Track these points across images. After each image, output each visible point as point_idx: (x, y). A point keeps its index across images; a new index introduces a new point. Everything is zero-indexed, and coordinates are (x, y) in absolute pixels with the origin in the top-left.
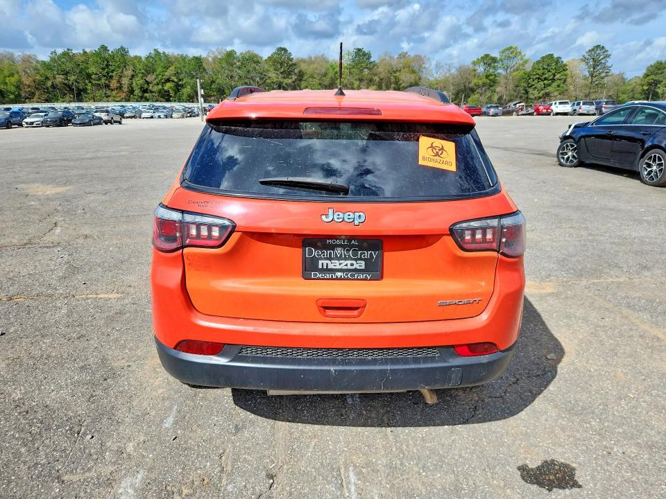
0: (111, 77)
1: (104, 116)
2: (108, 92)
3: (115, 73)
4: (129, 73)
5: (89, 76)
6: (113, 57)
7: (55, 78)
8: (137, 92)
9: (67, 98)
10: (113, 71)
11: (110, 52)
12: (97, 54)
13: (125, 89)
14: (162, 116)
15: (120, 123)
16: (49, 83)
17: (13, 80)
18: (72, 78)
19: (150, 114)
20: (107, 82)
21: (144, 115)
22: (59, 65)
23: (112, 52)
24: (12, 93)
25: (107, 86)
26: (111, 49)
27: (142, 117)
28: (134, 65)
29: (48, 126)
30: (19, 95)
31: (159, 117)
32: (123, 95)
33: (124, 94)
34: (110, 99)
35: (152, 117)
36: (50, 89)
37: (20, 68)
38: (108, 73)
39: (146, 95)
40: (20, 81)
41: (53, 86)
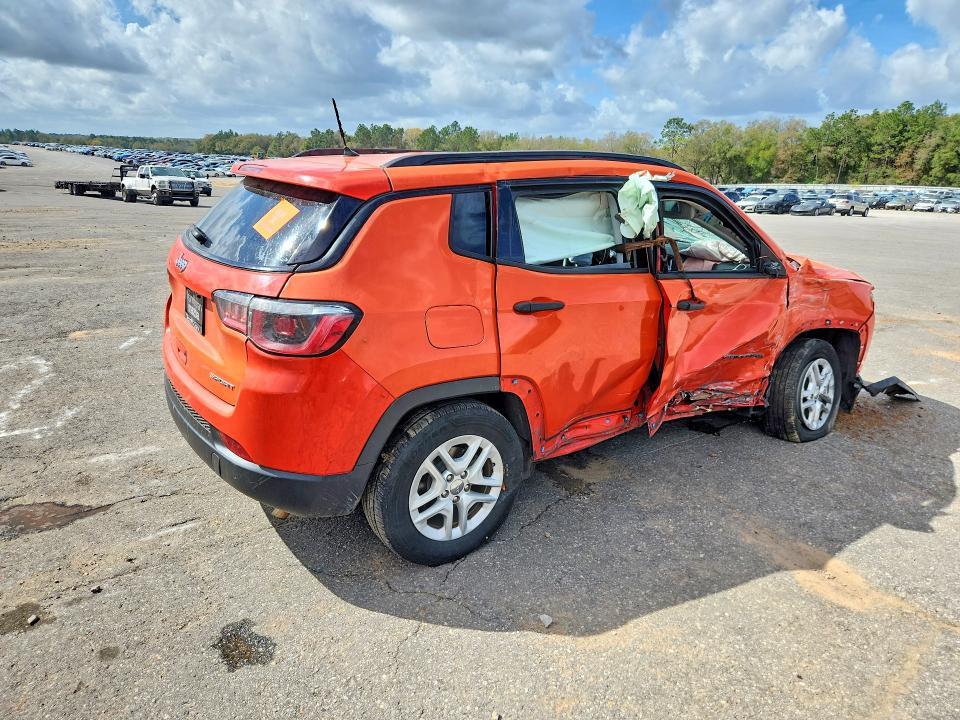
0: (902, 148)
1: (840, 204)
2: (889, 171)
3: (910, 141)
4: (934, 141)
5: (869, 148)
6: (915, 119)
7: (819, 150)
8: (936, 171)
9: (827, 178)
10: (907, 140)
11: (914, 112)
12: (894, 115)
13: (918, 165)
14: (949, 210)
15: (864, 215)
16: (810, 158)
17: (767, 154)
18: (843, 150)
19: (931, 205)
20: (893, 156)
21: (920, 206)
22: (833, 133)
23: (918, 111)
24: (761, 170)
25: (891, 162)
26: (917, 107)
27: (915, 208)
28: (947, 129)
29: (760, 213)
30: (769, 173)
31: (944, 210)
32: (911, 175)
33: (914, 173)
34: (888, 180)
35: (931, 210)
36: (810, 166)
37: (780, 140)
38: (899, 142)
39: (949, 175)
40: (774, 155)
41: (814, 163)
